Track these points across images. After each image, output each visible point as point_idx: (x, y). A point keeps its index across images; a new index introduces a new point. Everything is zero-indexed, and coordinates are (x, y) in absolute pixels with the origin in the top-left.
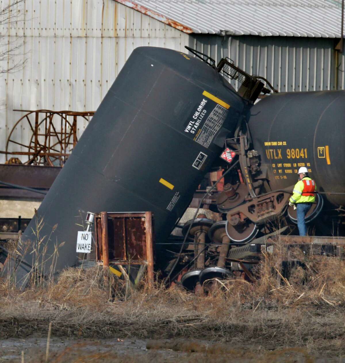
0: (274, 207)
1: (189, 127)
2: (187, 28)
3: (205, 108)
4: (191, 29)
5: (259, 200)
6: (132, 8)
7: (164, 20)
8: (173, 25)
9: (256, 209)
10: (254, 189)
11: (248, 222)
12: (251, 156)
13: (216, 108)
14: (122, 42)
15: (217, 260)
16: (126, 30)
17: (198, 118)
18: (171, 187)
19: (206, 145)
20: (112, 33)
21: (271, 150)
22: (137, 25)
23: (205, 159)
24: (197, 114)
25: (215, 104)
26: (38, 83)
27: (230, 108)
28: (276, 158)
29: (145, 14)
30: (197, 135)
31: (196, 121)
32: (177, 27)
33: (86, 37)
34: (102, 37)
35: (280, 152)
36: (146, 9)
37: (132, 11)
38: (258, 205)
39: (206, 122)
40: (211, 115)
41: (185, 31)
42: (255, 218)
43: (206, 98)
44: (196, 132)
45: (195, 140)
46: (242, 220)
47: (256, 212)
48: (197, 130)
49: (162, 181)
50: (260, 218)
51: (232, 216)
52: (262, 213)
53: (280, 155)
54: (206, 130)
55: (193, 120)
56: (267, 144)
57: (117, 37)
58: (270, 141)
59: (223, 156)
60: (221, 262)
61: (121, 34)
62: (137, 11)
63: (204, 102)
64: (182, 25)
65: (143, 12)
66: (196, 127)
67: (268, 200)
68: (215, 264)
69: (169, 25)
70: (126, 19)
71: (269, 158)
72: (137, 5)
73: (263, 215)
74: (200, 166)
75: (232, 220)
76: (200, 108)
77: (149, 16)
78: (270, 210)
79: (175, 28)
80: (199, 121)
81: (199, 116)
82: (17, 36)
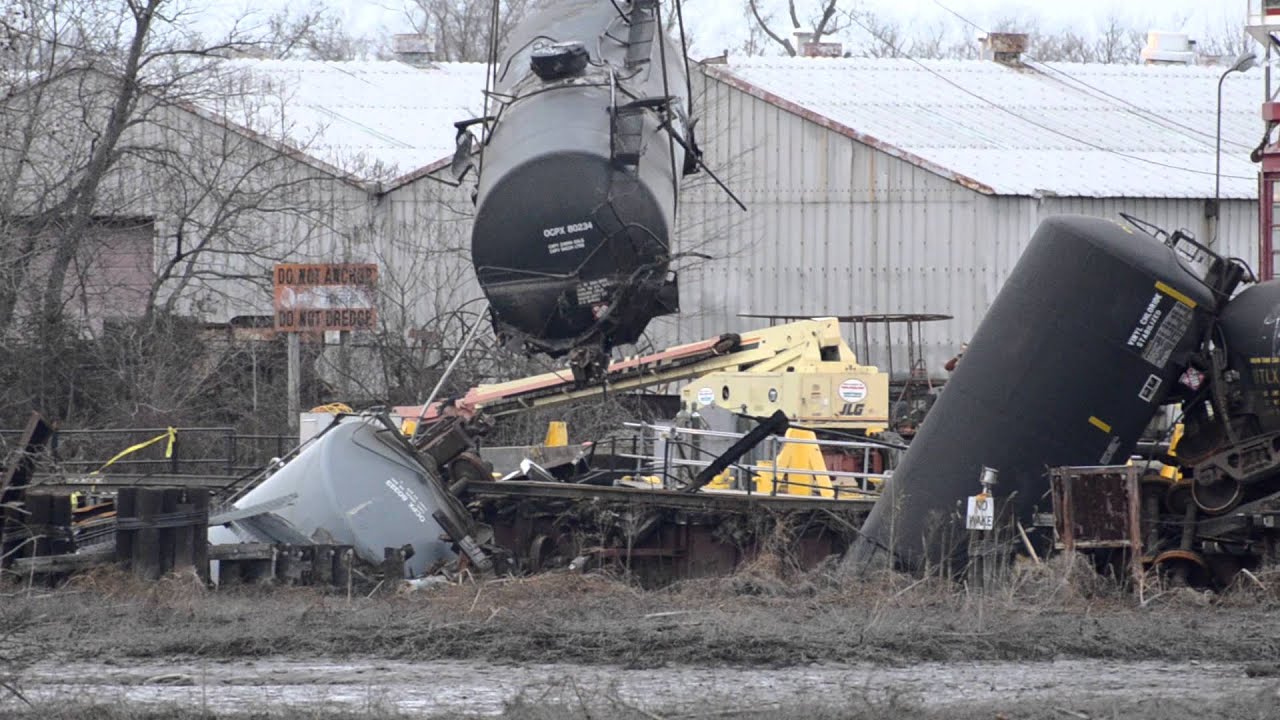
0: (1269, 457)
1: (1134, 337)
2: (985, 187)
3: (1158, 307)
4: (991, 189)
5: (1244, 446)
6: (898, 158)
7: (947, 175)
8: (962, 182)
9: (1241, 462)
10: (1234, 430)
11: (1228, 481)
12: (1230, 380)
13: (1175, 308)
14: (883, 209)
15: (1180, 539)
16: (889, 191)
17: (1148, 323)
18: (1106, 428)
19: (1160, 365)
20: (868, 197)
21: (1262, 371)
22: (908, 184)
23: (1158, 384)
24: (1146, 317)
25: (1175, 300)
26: (750, 274)
27: (1197, 307)
28: (1269, 382)
29: (919, 167)
30: (1148, 349)
31: (1144, 327)
32: (970, 186)
33: (827, 202)
34: (852, 202)
35: (1275, 373)
36: (920, 159)
37: (898, 162)
38: (1243, 455)
39: (1161, 329)
40: (1168, 318)
41: (982, 191)
42: (1237, 474)
43: (1161, 293)
44: (1145, 344)
45: (1144, 356)
46: (1219, 477)
47: (1240, 466)
48: (1148, 340)
49: (1094, 420)
50: (1247, 476)
51: (1203, 471)
52: (1250, 466)
53: (1275, 378)
54: (1159, 341)
55: (1141, 326)
56: (1254, 361)
57: (875, 202)
58: (1260, 356)
59: (1185, 380)
60: (1185, 543)
61: (882, 196)
62: (907, 162)
63: (1157, 298)
64: (977, 183)
65: (916, 163)
66: (1145, 337)
67: (1259, 447)
68: (1176, 545)
69: (958, 182)
70: (889, 173)
71: (1257, 382)
72: (906, 153)
73: (1253, 469)
74: (1151, 397)
75: (1203, 478)
76: (1152, 307)
77: (926, 170)
78: (1264, 461)
79: (966, 187)
80: (1150, 328)
81: (1150, 320)
82: (717, 202)
